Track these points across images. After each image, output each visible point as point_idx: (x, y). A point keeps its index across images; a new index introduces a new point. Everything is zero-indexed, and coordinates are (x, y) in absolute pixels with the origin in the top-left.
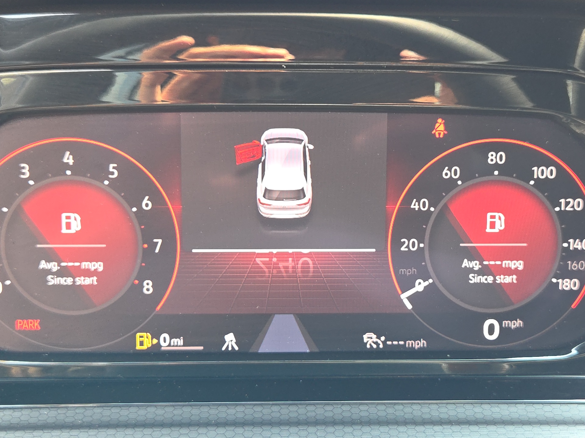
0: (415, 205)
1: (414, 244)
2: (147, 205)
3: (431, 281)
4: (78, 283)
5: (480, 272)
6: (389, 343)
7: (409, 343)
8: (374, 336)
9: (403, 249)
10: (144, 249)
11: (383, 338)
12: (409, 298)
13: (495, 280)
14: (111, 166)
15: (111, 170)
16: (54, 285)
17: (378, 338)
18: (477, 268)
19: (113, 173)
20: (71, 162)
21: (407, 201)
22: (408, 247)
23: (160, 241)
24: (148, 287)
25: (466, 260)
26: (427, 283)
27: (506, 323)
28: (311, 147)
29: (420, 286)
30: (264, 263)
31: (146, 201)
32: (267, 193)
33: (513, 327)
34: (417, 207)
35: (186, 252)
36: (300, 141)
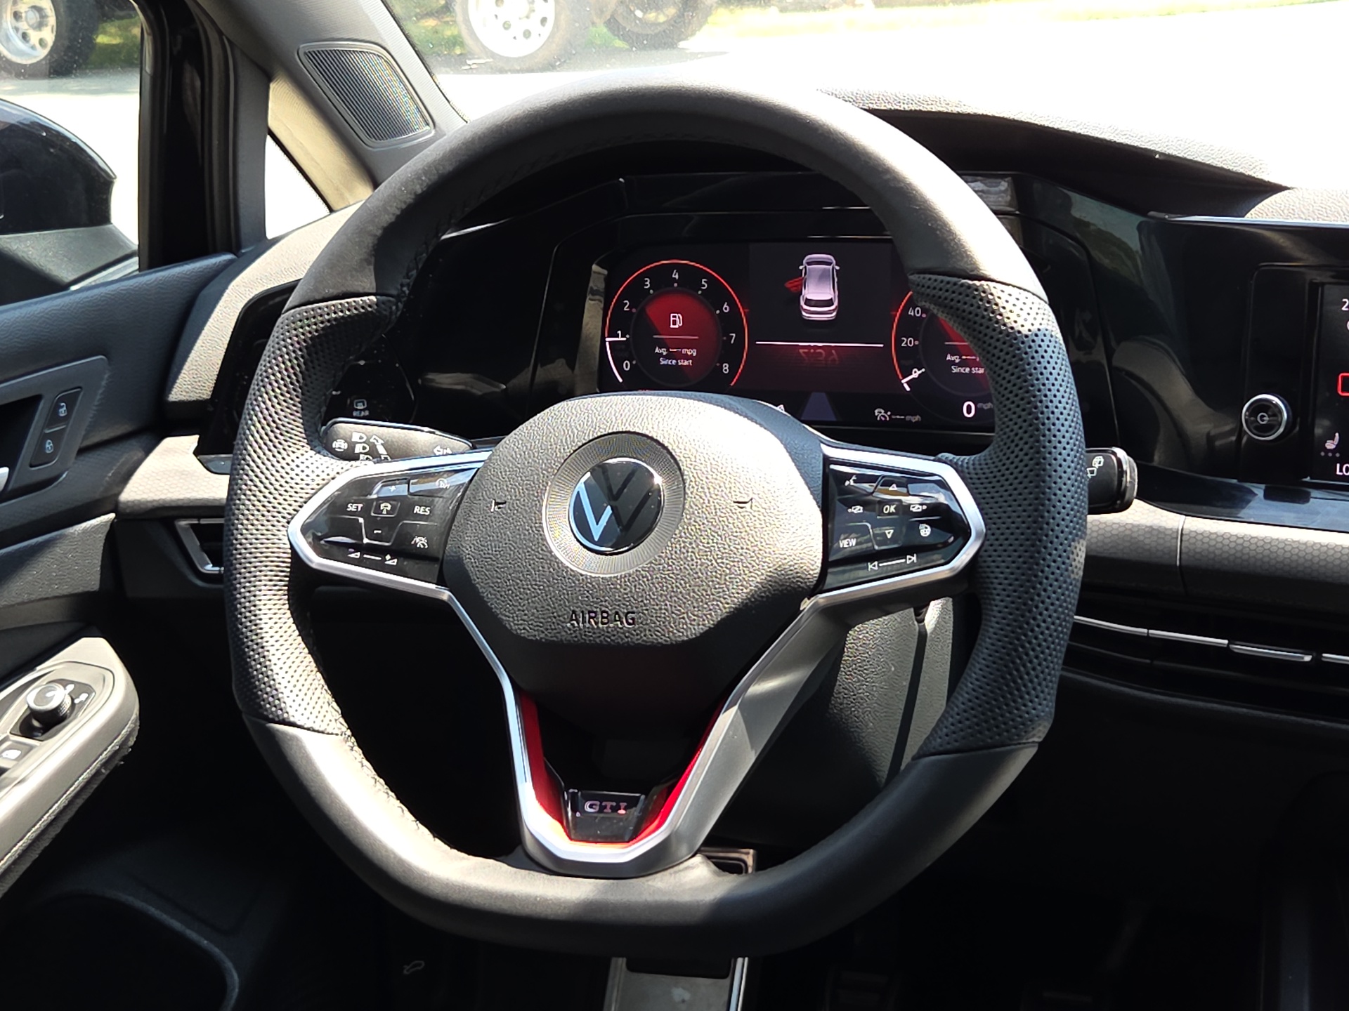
0: (911, 313)
1: (911, 341)
2: (726, 309)
3: (923, 370)
4: (680, 364)
5: (959, 365)
6: (893, 417)
7: (908, 418)
8: (883, 411)
9: (903, 345)
10: (724, 341)
11: (889, 413)
12: (907, 382)
13: (971, 370)
14: (703, 280)
15: (703, 283)
16: (664, 365)
17: (886, 412)
18: (957, 361)
19: (704, 286)
20: (677, 277)
21: (906, 309)
22: (906, 343)
23: (734, 335)
24: (726, 367)
25: (949, 355)
26: (920, 372)
27: (980, 405)
28: (838, 268)
29: (916, 374)
30: (804, 352)
31: (725, 306)
32: (808, 302)
33: (986, 408)
34: (912, 314)
35: (751, 343)
36: (829, 264)
